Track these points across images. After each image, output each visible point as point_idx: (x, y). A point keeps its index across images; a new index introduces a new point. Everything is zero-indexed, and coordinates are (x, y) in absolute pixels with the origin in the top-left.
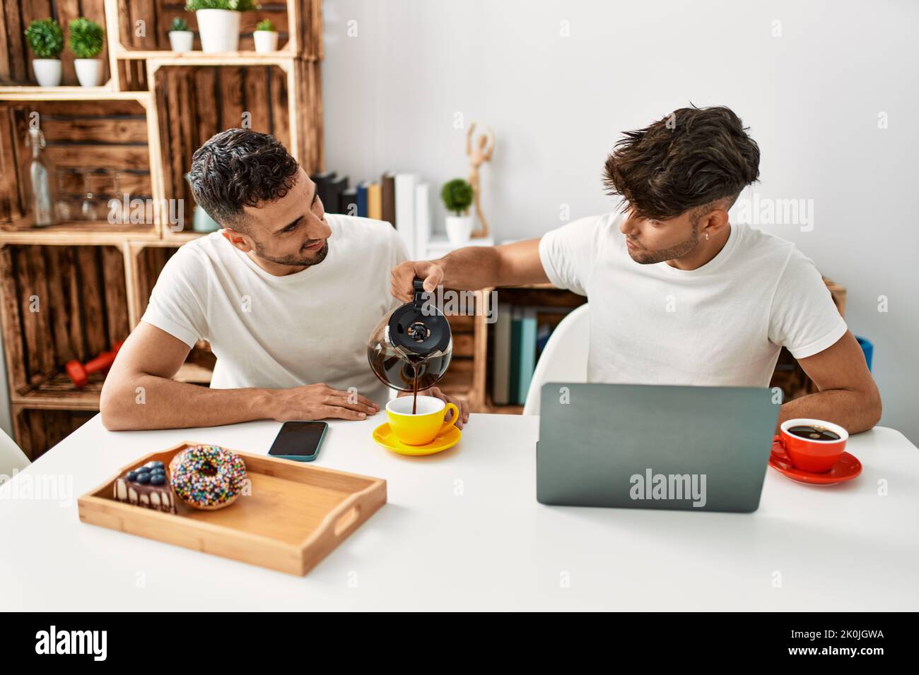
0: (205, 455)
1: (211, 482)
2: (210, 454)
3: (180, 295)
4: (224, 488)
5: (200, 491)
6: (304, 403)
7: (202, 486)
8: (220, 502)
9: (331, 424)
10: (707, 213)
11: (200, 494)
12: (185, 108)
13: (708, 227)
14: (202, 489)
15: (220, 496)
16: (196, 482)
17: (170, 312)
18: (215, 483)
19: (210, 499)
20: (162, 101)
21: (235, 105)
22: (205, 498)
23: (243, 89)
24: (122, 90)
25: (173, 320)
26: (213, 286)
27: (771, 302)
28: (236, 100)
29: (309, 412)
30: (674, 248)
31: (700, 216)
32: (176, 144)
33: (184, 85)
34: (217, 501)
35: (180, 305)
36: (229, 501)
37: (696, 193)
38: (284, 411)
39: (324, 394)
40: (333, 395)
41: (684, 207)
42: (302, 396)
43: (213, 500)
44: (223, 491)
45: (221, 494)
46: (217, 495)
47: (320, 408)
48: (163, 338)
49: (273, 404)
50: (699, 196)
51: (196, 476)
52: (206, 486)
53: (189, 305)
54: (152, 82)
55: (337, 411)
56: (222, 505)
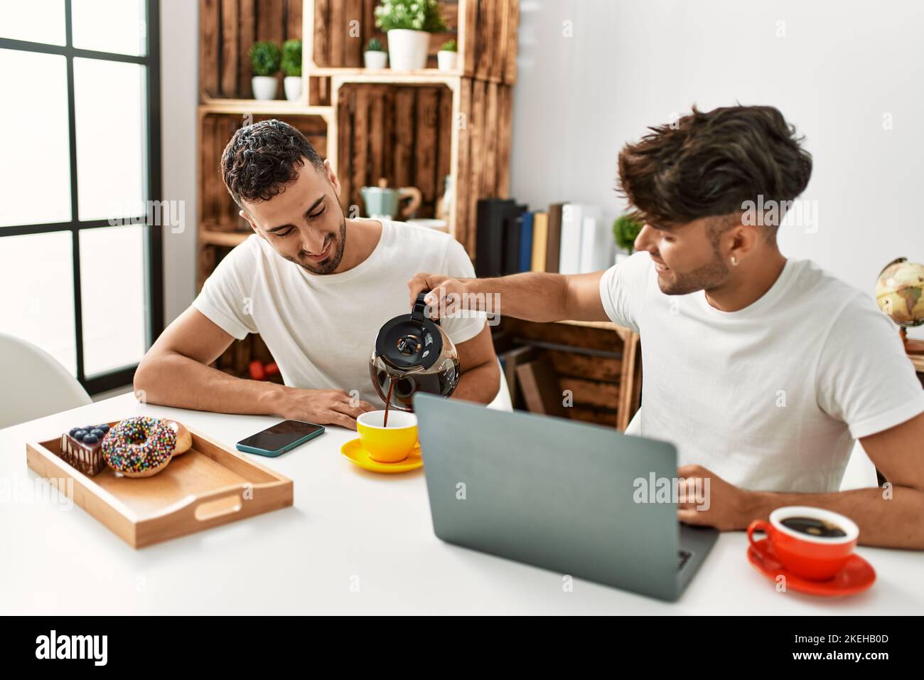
0: (142, 424)
1: (131, 449)
2: (147, 424)
3: (226, 284)
4: (141, 457)
5: (118, 455)
6: (312, 404)
7: (122, 451)
8: (135, 470)
9: (327, 430)
10: (728, 229)
11: (117, 458)
12: (377, 126)
13: (734, 248)
14: (120, 453)
15: (136, 464)
16: (118, 446)
17: (214, 299)
18: (134, 451)
19: (124, 465)
20: (347, 116)
21: (429, 126)
22: (121, 463)
23: (437, 112)
24: (312, 104)
25: (215, 307)
26: (259, 278)
27: (817, 359)
28: (431, 122)
29: (314, 414)
30: (696, 272)
31: (721, 232)
32: (360, 160)
33: (379, 105)
34: (131, 468)
35: (225, 293)
36: (143, 472)
37: (708, 196)
38: (291, 410)
39: (335, 399)
40: (344, 402)
41: (693, 211)
42: (313, 398)
43: (127, 466)
44: (138, 460)
45: (136, 462)
46: (132, 463)
47: (326, 413)
48: (203, 322)
49: (282, 401)
50: (711, 200)
51: (121, 441)
52: (125, 451)
53: (233, 295)
54: (335, 98)
55: (340, 418)
56: (137, 474)
